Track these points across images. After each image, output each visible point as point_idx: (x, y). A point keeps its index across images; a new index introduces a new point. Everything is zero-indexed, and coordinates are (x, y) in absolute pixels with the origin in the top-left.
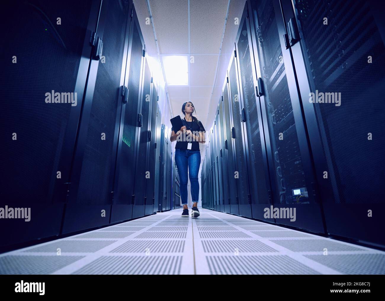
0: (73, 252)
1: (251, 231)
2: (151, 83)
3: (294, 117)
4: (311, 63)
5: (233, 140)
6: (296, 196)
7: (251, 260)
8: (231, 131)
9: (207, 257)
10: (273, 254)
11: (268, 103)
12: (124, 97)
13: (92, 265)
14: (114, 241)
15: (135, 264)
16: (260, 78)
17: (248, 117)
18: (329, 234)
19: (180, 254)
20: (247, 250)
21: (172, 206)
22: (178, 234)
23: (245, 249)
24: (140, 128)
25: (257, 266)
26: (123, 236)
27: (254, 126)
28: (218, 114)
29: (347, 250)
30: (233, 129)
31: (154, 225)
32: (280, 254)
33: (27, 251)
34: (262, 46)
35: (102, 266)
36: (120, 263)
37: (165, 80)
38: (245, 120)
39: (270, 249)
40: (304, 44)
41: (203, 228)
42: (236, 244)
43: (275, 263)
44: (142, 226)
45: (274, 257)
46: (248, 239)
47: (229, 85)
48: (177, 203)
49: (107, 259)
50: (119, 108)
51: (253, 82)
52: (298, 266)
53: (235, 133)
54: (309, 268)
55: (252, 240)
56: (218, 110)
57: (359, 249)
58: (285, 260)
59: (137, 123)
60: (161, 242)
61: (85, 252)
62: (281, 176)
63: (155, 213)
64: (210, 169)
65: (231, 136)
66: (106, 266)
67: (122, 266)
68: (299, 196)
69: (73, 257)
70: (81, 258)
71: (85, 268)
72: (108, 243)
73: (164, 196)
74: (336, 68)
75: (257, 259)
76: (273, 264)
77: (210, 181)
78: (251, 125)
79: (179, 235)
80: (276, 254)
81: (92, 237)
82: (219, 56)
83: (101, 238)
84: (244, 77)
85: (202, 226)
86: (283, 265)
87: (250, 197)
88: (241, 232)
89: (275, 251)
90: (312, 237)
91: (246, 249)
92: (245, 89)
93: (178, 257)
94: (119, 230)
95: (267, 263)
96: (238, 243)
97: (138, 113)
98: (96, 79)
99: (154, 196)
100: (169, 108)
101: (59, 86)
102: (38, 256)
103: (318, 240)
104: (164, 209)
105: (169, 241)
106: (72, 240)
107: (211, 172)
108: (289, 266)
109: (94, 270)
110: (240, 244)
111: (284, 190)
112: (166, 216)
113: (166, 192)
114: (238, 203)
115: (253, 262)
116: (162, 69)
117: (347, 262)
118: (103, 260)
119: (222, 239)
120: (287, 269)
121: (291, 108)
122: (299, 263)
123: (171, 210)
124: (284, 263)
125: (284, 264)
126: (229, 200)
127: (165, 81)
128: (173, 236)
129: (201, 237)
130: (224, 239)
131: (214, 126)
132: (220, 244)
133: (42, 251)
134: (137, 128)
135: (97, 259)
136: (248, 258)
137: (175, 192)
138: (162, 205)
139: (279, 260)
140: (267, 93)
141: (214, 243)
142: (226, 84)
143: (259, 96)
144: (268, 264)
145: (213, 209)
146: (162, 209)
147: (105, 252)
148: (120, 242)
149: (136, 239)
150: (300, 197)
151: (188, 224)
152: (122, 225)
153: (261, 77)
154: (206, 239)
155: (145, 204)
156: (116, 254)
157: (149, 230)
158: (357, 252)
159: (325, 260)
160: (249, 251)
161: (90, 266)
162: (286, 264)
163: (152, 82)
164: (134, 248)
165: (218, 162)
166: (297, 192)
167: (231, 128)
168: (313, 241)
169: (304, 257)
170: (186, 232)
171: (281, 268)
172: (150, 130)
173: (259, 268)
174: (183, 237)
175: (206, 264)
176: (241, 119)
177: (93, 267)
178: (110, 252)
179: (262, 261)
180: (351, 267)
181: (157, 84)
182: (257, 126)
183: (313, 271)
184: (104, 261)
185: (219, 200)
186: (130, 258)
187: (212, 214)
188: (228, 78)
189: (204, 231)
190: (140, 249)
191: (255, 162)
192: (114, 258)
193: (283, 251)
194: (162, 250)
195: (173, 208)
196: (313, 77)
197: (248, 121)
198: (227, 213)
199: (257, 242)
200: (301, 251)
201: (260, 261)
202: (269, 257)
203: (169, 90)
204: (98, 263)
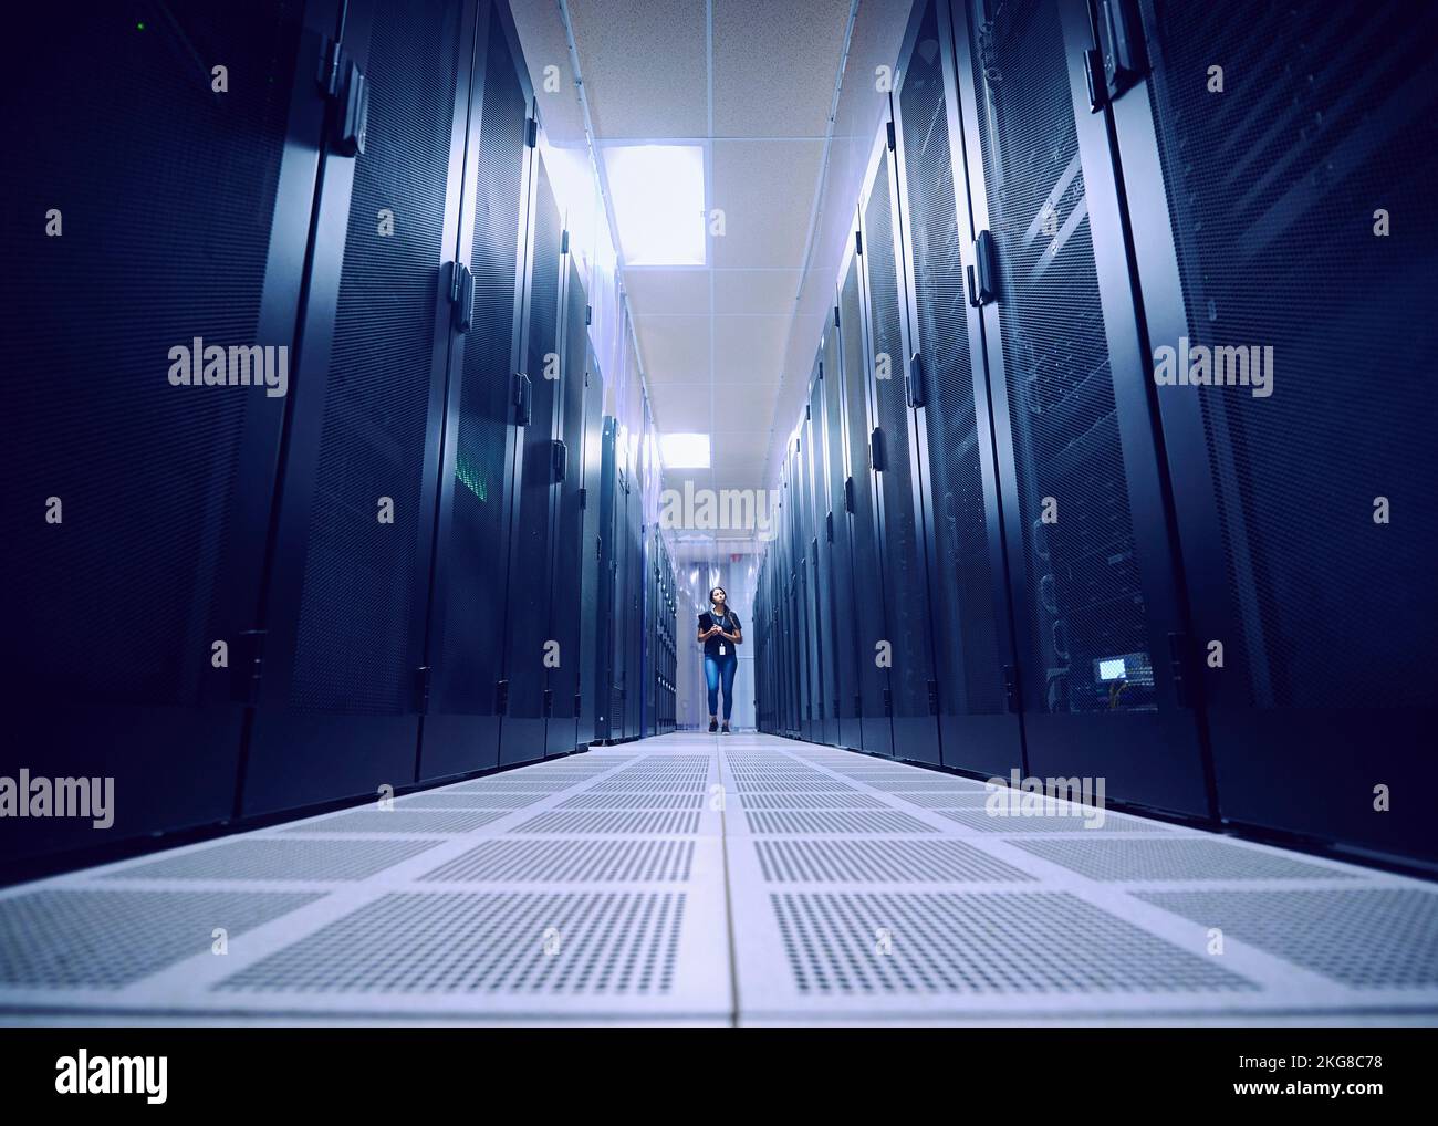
0: (281, 877)
1: (937, 810)
2: (562, 256)
3: (1114, 383)
4: (1189, 169)
5: (877, 479)
6: (1109, 683)
7: (935, 908)
8: (870, 442)
9: (774, 898)
10: (1017, 887)
11: (1015, 332)
12: (457, 308)
13: (355, 922)
14: (435, 843)
15: (512, 919)
16: (985, 232)
17: (934, 387)
18: (1225, 821)
19: (677, 888)
20: (921, 875)
21: (644, 724)
22: (669, 821)
23: (915, 870)
24: (521, 430)
25: (957, 927)
26: (465, 825)
27: (957, 421)
28: (821, 378)
29: (1291, 877)
30: (878, 434)
31: (581, 788)
32: (1043, 888)
33: (116, 876)
34: (997, 102)
35: (390, 926)
36: (454, 915)
37: (617, 245)
38: (922, 401)
39: (1005, 870)
40: (1166, 92)
41: (761, 799)
42: (880, 852)
43: (1026, 918)
44: (534, 794)
45: (1022, 898)
46: (926, 837)
47: (863, 262)
48: (665, 714)
49: (408, 901)
50: (439, 350)
51: (957, 247)
52: (1111, 929)
53: (884, 452)
54: (1148, 934)
55: (941, 842)
56: (821, 364)
57: (1335, 874)
58: (1062, 907)
59: (511, 410)
60: (607, 846)
61: (329, 877)
62: (1055, 610)
63: (584, 749)
64: (786, 589)
65: (867, 461)
66: (405, 927)
67: (463, 927)
68: (1117, 683)
69: (284, 894)
70: (312, 901)
71: (328, 933)
72: (413, 850)
73: (618, 687)
74: (1285, 183)
75: (960, 904)
76: (1016, 921)
77: (789, 630)
78: (947, 418)
79: (671, 824)
80: (1030, 888)
81: (352, 828)
82: (826, 144)
83: (387, 831)
84: (922, 231)
85: (756, 794)
86: (1054, 925)
87: (935, 688)
88: (901, 814)
89: (1025, 877)
90: (1164, 830)
91: (919, 869)
92: (925, 278)
93: (668, 897)
94: (452, 806)
95: (995, 918)
96: (888, 850)
97: (513, 370)
98: (345, 233)
99: (578, 684)
100: (632, 355)
101: (201, 255)
102: (153, 893)
103: (1185, 840)
104: (615, 736)
105: (634, 843)
106: (280, 837)
107: (791, 599)
108: (1077, 929)
109: (359, 940)
110: (898, 854)
111: (1061, 663)
112: (625, 759)
113: (624, 673)
114: (889, 713)
115: (943, 915)
116: (604, 198)
117: (1291, 916)
118: (394, 905)
119: (829, 837)
120: (1070, 940)
121: (1104, 351)
122: (1115, 918)
123: (641, 737)
124: (1058, 918)
125: (1058, 922)
126: (859, 700)
127: (615, 249)
128: (649, 827)
129: (753, 831)
130: (838, 837)
131: (805, 425)
132: (824, 854)
133: (169, 876)
134: (510, 429)
135: (373, 904)
136: (927, 901)
137: (657, 674)
138: (607, 720)
139: (1040, 908)
140: (1010, 290)
141: (800, 849)
142: (854, 259)
143: (981, 302)
144: (1000, 922)
145: (798, 734)
146: (609, 735)
147: (402, 878)
148: (457, 845)
149: (514, 837)
150: (1125, 686)
151: (704, 787)
152: (463, 788)
153: (988, 229)
154: (771, 838)
155: (547, 714)
156: (441, 887)
157: (562, 805)
158: (1326, 884)
159: (1210, 910)
160: (928, 876)
161: (349, 926)
162: (1064, 921)
163: (565, 251)
164: (509, 865)
165: (816, 563)
166: (1112, 669)
167: (870, 432)
168: (1167, 844)
169: (1133, 900)
170: (698, 814)
171: (1045, 935)
172: (561, 439)
173: (968, 936)
174: (686, 831)
175: (773, 919)
176: (909, 395)
177: (357, 931)
178: (419, 879)
179: (978, 911)
180: (1305, 933)
181: (584, 260)
182: (970, 422)
183: (1164, 947)
184: (397, 908)
185: (818, 702)
186: (491, 898)
187: (793, 752)
188: (859, 235)
189: (765, 810)
190: (528, 868)
191: (957, 560)
192: (434, 899)
193: (1055, 879)
194: (609, 872)
195: (650, 731)
196: (1195, 222)
197: (936, 403)
198: (849, 750)
199: (960, 847)
200: (1121, 879)
201: (970, 911)
202: (1002, 898)
203: (631, 283)
204: (378, 914)
